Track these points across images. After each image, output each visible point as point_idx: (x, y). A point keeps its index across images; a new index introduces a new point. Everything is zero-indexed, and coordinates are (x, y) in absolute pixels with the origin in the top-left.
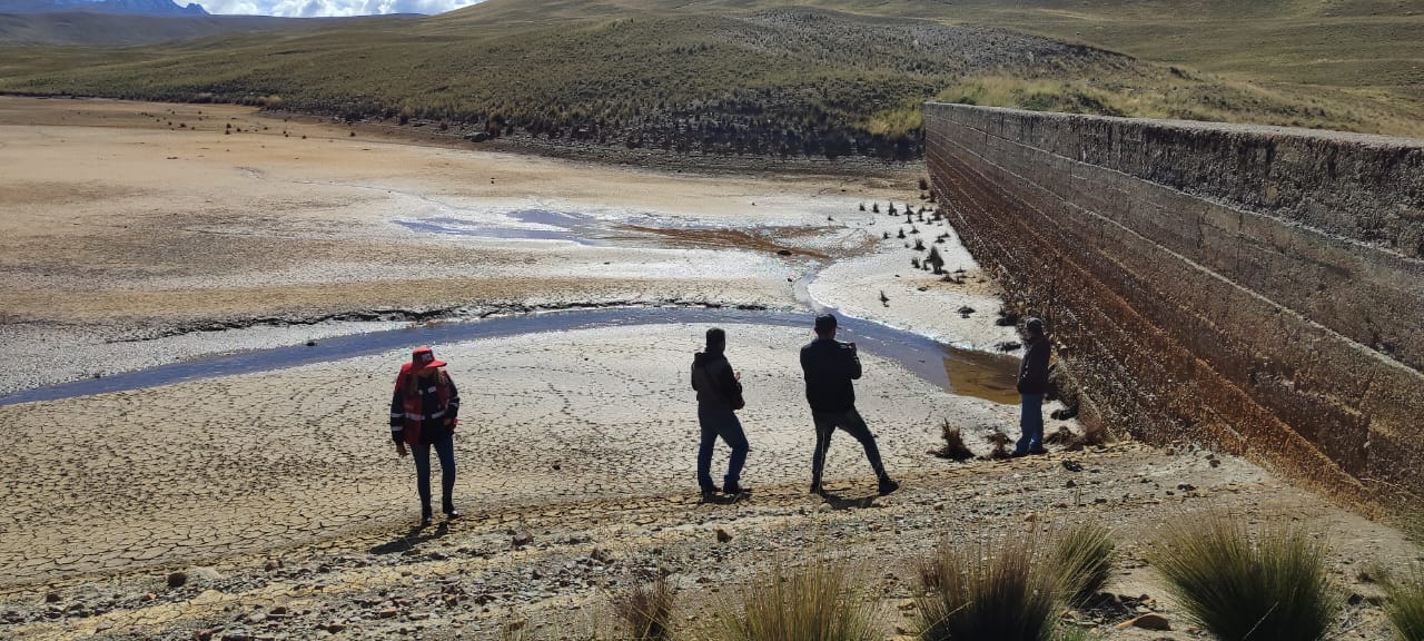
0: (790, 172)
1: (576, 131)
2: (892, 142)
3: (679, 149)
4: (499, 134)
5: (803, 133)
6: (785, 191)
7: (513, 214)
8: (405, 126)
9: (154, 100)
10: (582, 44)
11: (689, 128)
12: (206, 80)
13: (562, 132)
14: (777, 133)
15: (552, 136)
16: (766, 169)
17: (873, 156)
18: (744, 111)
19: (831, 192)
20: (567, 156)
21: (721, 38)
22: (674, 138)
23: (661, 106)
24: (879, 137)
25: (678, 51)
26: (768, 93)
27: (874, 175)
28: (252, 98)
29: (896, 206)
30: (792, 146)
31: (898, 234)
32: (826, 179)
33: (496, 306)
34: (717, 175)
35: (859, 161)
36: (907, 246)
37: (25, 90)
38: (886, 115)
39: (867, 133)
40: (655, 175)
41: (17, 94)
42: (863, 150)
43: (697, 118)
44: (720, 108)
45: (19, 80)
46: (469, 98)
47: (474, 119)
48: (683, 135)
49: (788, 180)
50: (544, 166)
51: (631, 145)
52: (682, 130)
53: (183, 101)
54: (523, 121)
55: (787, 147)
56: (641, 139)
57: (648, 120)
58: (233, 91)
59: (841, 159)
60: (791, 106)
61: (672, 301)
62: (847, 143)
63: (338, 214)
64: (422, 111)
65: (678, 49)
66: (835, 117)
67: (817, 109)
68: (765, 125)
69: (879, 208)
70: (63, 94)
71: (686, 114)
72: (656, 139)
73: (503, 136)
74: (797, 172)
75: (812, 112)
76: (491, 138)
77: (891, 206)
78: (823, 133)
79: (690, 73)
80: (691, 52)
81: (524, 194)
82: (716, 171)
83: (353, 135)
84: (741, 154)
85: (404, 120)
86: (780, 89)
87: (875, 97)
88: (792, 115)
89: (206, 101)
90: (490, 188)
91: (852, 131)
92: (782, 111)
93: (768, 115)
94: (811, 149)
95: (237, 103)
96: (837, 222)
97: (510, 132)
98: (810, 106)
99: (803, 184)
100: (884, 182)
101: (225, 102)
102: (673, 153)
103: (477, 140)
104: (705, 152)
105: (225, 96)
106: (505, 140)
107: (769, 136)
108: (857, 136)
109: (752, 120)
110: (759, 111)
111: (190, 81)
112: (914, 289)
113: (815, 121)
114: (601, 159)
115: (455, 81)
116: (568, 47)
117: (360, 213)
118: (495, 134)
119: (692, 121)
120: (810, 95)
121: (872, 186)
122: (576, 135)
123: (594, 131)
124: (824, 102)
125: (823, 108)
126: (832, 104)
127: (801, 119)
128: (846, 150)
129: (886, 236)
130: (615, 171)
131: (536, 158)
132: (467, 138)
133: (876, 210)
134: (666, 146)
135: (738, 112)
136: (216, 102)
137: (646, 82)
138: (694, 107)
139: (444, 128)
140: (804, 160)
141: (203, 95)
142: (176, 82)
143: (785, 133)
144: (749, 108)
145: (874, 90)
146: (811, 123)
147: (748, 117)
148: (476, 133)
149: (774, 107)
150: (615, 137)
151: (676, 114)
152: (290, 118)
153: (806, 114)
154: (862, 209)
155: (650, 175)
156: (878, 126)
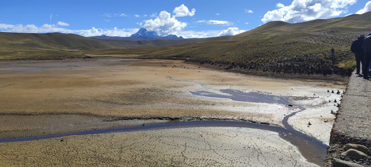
0: (310, 79)
1: (251, 67)
2: (346, 70)
3: (277, 72)
4: (232, 67)
5: (316, 67)
6: (305, 85)
7: (221, 90)
8: (212, 65)
9: (165, 59)
10: (262, 42)
11: (281, 66)
12: (176, 54)
13: (247, 67)
14: (308, 67)
15: (245, 68)
16: (302, 78)
17: (339, 74)
18: (298, 61)
19: (321, 85)
20: (247, 74)
21: (301, 39)
22: (276, 69)
23: (275, 60)
24: (342, 69)
25: (286, 44)
26: (307, 56)
27: (338, 80)
28: (184, 58)
29: (340, 91)
30: (312, 71)
31: (334, 101)
32: (321, 81)
33: (193, 118)
34: (287, 79)
35: (334, 76)
36: (335, 105)
37: (142, 57)
38: (346, 62)
39: (338, 68)
40: (269, 79)
41: (141, 58)
42: (336, 73)
43: (284, 63)
44: (291, 60)
45: (142, 55)
46: (229, 58)
47: (228, 63)
48: (278, 68)
49: (308, 81)
50: (240, 76)
51: (264, 71)
52: (279, 66)
53: (171, 59)
54: (239, 64)
55: (310, 71)
56: (267, 69)
57: (270, 64)
58: (181, 57)
59: (328, 75)
60: (314, 59)
61: (242, 120)
62: (331, 70)
63: (178, 90)
64: (217, 61)
65: (286, 43)
66: (327, 62)
67: (322, 60)
68: (305, 65)
69: (334, 92)
70: (149, 58)
71: (281, 62)
72: (271, 69)
73: (233, 68)
74: (312, 79)
75: (320, 61)
76: (230, 68)
77: (338, 91)
78: (323, 67)
79: (287, 50)
80: (290, 44)
81: (227, 85)
82: (286, 78)
83: (199, 68)
84: (295, 73)
85: (213, 64)
86: (311, 54)
87: (343, 56)
88: (313, 62)
89: (175, 59)
90: (221, 82)
91: (332, 67)
92: (310, 61)
93: (305, 62)
94: (318, 72)
95: (181, 60)
96: (317, 96)
97: (235, 67)
98: (320, 59)
99: (313, 83)
100: (340, 83)
101: (179, 59)
102: (275, 73)
103: (227, 69)
104: (284, 73)
105: (179, 58)
106: (233, 69)
107: (305, 68)
108: (334, 68)
109: (300, 64)
110: (303, 61)
111: (173, 55)
112: (323, 122)
113: (320, 64)
114: (255, 74)
115: (227, 53)
116: (258, 44)
117: (183, 90)
118: (231, 67)
119: (282, 64)
120: (320, 56)
121: (336, 84)
122: (251, 68)
123: (256, 66)
124: (325, 58)
125: (324, 60)
126: (327, 59)
127: (316, 63)
128: (330, 72)
129: (330, 102)
130: (258, 78)
131: (239, 74)
132: (225, 68)
133: (333, 92)
134: (274, 71)
135: (297, 61)
136: (177, 59)
137: (273, 53)
138: (284, 60)
139: (221, 66)
140: (315, 75)
141: (175, 58)
142: (170, 55)
143: (310, 67)
144: (300, 60)
145: (343, 54)
146: (319, 64)
147: (299, 63)
148: (227, 67)
149: (308, 60)
150: (261, 68)
151: (278, 62)
152: (189, 63)
153: (318, 61)
154: (328, 91)
155: (267, 79)
156: (342, 65)
